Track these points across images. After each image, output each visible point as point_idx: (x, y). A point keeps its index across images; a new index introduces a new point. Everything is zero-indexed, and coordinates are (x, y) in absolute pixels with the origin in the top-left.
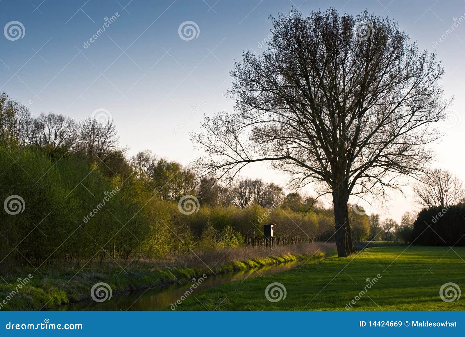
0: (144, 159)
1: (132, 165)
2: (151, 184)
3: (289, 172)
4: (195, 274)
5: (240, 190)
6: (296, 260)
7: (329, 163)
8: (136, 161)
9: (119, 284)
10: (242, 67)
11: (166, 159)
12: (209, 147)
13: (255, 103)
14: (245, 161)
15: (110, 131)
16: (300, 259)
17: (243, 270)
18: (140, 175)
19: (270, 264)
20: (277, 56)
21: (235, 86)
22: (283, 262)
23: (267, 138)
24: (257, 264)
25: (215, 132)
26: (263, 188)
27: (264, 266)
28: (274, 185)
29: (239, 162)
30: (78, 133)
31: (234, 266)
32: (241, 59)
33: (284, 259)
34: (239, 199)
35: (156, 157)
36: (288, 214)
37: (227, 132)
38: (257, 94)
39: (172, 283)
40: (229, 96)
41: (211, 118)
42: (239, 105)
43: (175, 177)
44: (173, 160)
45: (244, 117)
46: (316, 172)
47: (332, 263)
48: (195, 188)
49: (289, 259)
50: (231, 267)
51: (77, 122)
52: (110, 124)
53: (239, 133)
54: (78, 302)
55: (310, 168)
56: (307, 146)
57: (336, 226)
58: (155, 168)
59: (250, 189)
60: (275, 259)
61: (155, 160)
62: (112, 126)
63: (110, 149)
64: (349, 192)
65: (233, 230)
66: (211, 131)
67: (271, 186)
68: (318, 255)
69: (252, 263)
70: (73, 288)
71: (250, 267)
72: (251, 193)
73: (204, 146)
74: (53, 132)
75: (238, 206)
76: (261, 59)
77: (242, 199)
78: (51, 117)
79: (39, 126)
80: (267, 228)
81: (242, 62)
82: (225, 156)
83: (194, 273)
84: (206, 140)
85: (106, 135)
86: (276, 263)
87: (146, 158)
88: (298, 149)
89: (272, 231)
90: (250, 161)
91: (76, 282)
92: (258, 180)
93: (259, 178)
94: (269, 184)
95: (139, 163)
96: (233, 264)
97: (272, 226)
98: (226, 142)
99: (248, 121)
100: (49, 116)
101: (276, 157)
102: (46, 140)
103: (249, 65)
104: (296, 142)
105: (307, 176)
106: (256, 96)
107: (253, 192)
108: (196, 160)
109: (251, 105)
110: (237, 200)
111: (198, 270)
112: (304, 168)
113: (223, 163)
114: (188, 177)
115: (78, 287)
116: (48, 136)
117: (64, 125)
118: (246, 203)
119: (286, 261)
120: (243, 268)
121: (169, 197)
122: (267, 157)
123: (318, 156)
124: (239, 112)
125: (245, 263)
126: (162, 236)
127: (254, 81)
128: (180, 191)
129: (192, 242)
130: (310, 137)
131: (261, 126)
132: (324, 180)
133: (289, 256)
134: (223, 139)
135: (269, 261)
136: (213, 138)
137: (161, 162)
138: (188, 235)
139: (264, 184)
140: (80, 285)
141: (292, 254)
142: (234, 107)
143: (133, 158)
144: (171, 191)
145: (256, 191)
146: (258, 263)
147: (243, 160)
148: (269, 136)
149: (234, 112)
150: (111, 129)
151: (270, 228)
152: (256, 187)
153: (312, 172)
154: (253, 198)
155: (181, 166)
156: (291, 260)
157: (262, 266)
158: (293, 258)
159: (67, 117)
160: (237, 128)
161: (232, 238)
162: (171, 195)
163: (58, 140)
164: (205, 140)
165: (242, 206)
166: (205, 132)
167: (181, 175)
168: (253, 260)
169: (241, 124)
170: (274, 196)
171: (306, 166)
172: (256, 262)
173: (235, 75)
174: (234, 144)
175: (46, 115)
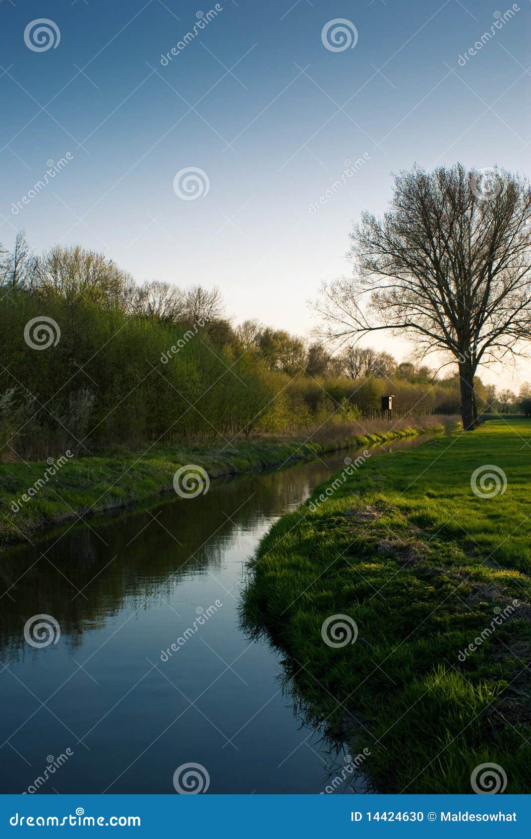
0: (250, 328)
1: (238, 334)
2: (258, 354)
3: (413, 341)
4: (321, 450)
5: (350, 360)
6: (417, 433)
7: (454, 330)
8: (243, 330)
9: (251, 459)
10: (361, 228)
11: (273, 328)
12: (327, 315)
13: (374, 266)
14: (365, 329)
15: (216, 298)
16: (421, 433)
17: (366, 445)
18: (247, 345)
19: (392, 439)
20: (398, 216)
21: (354, 249)
22: (404, 436)
23: (385, 305)
24: (380, 439)
25: (333, 299)
26: (375, 357)
27: (386, 440)
28: (386, 354)
29: (358, 330)
30: (183, 302)
31: (357, 441)
32: (359, 220)
33: (406, 433)
34: (349, 369)
35: (263, 325)
36: (405, 385)
37: (346, 298)
38: (376, 257)
39: (301, 458)
40: (347, 259)
41: (329, 283)
42: (357, 269)
43: (283, 347)
44: (280, 329)
45: (363, 282)
46: (441, 340)
47: (464, 437)
48: (304, 359)
49: (410, 433)
50: (355, 442)
51: (182, 290)
52: (216, 291)
53: (359, 299)
54: (216, 478)
55: (436, 337)
56: (428, 312)
57: (462, 398)
58: (261, 338)
59: (361, 358)
60: (397, 433)
61: (262, 328)
62: (218, 293)
63: (216, 317)
64: (477, 361)
65: (349, 403)
66: (329, 298)
67: (383, 355)
68: (439, 428)
69: (374, 438)
70: (209, 464)
71: (372, 442)
72: (362, 363)
73: (321, 313)
74: (157, 300)
75: (348, 377)
76: (381, 220)
77: (353, 369)
78: (155, 285)
79: (143, 295)
80: (385, 401)
81: (360, 223)
82: (343, 323)
83: (321, 447)
84: (324, 307)
85: (212, 302)
86: (398, 437)
87: (253, 326)
88: (419, 316)
89: (390, 404)
90: (371, 329)
91: (211, 458)
92: (369, 349)
93: (370, 347)
94: (381, 353)
95: (245, 333)
96: (356, 438)
97: (390, 398)
98: (344, 309)
99: (367, 287)
100: (153, 283)
101: (398, 325)
102: (150, 309)
103: (369, 227)
104: (417, 309)
105: (432, 345)
106: (375, 259)
107: (364, 362)
108: (314, 329)
109: (369, 268)
110: (347, 371)
111: (324, 445)
112: (429, 336)
113: (342, 332)
114: (296, 347)
115: (214, 463)
116: (152, 305)
117: (169, 293)
118: (357, 373)
119: (408, 435)
120: (366, 442)
121: (277, 367)
122: (389, 325)
123: (442, 323)
124: (357, 277)
125: (369, 438)
126: (280, 410)
127: (373, 243)
128: (288, 361)
129: (309, 415)
130: (434, 303)
131: (381, 291)
132: (449, 349)
133: (410, 430)
134: (341, 305)
135: (391, 435)
136: (331, 304)
137: (267, 331)
138: (305, 408)
139: (375, 353)
140: (216, 461)
141: (413, 428)
142: (352, 272)
143: (239, 327)
144: (279, 361)
145: (367, 361)
146: (381, 437)
147: (363, 328)
148: (388, 302)
149: (354, 277)
150: (218, 296)
151: (388, 400)
152: (368, 356)
153: (437, 341)
154: (364, 368)
155: (289, 334)
156: (412, 434)
157: (384, 440)
158: (414, 431)
159: (172, 285)
160: (356, 294)
161: (348, 411)
162: (278, 365)
163: (163, 308)
164: (322, 307)
165: (353, 377)
166: (323, 298)
167: (289, 344)
168: (375, 434)
169: (360, 289)
170: (386, 365)
171: (431, 335)
172: (378, 436)
173: (353, 237)
174: (353, 311)
175: (150, 282)
